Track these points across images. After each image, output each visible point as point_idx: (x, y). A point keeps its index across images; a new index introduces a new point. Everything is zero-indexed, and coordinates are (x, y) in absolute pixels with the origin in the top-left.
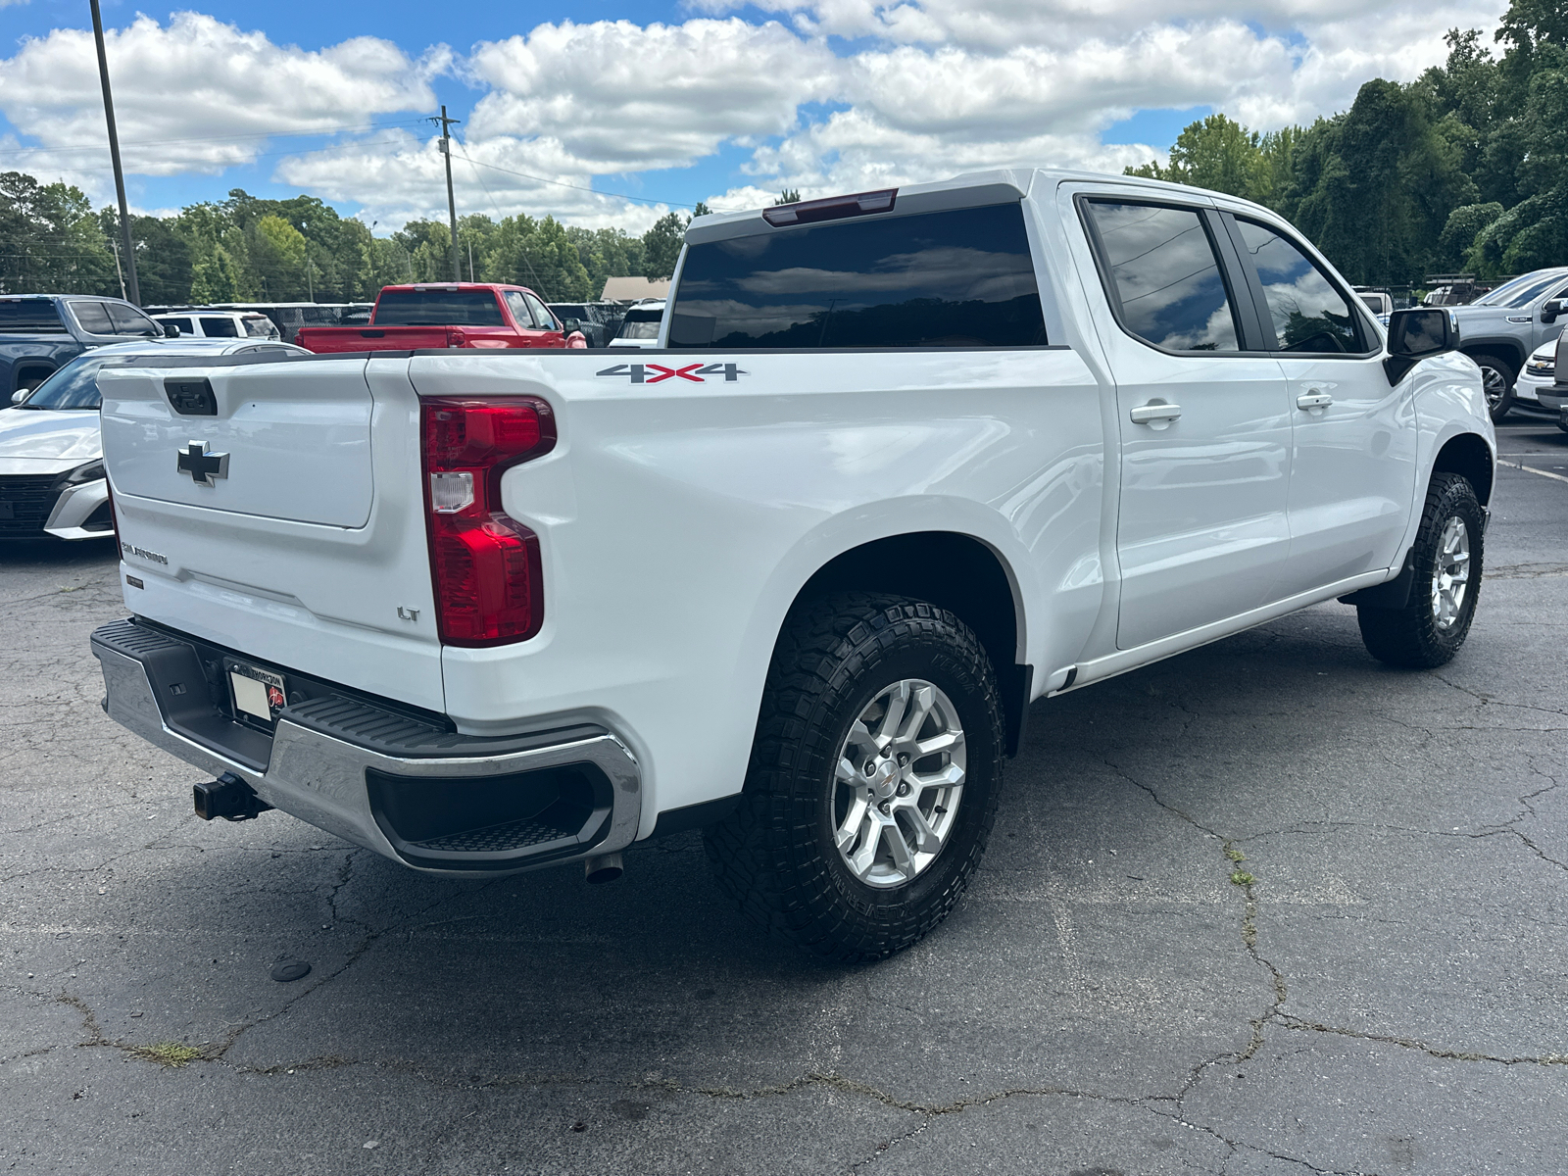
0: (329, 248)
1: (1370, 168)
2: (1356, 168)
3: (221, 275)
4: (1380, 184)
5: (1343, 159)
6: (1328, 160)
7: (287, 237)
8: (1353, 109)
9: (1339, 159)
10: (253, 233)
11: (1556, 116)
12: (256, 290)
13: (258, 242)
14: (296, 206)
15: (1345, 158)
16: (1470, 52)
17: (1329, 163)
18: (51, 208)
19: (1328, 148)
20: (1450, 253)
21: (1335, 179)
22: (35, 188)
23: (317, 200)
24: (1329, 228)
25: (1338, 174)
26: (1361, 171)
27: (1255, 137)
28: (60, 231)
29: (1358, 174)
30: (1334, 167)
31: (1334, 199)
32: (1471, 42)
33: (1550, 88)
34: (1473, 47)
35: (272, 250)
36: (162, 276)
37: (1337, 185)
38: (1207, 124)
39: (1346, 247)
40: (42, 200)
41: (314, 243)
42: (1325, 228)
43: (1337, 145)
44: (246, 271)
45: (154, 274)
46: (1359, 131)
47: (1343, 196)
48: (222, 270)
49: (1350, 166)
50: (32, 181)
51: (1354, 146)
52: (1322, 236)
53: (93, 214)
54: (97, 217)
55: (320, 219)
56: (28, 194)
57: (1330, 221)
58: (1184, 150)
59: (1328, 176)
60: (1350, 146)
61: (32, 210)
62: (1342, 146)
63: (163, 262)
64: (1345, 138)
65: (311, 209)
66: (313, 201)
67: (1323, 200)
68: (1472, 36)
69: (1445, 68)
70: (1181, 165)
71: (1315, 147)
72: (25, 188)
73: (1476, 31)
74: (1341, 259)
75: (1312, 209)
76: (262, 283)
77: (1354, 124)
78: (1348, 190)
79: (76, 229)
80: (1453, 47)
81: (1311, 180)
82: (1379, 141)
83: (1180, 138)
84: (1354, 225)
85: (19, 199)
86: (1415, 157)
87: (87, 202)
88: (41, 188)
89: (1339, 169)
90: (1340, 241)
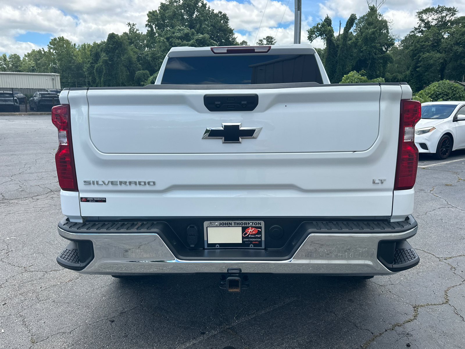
1: (114, 57)
2: (110, 57)
4: (118, 63)
5: (106, 54)
6: (102, 54)
8: (107, 40)
9: (105, 54)
11: (164, 49)
15: (107, 54)
16: (134, 29)
17: (102, 55)
19: (101, 50)
20: (137, 83)
21: (105, 60)
24: (105, 74)
25: (105, 58)
26: (112, 58)
27: (75, 45)
29: (111, 59)
30: (104, 56)
31: (105, 66)
32: (134, 27)
33: (162, 42)
34: (135, 28)
37: (105, 62)
38: (59, 39)
39: (110, 80)
42: (103, 74)
43: (104, 50)
46: (110, 47)
47: (107, 65)
49: (108, 56)
51: (108, 51)
52: (103, 76)
57: (104, 72)
58: (52, 46)
59: (103, 59)
60: (107, 51)
62: (105, 50)
64: (106, 48)
67: (102, 66)
68: (134, 25)
69: (128, 32)
70: (52, 51)
71: (97, 50)
73: (134, 24)
74: (109, 83)
75: (99, 68)
77: (108, 44)
78: (109, 63)
80: (130, 27)
81: (96, 59)
82: (116, 51)
83: (50, 42)
84: (111, 74)
86: (126, 56)
89: (105, 57)
90: (108, 78)
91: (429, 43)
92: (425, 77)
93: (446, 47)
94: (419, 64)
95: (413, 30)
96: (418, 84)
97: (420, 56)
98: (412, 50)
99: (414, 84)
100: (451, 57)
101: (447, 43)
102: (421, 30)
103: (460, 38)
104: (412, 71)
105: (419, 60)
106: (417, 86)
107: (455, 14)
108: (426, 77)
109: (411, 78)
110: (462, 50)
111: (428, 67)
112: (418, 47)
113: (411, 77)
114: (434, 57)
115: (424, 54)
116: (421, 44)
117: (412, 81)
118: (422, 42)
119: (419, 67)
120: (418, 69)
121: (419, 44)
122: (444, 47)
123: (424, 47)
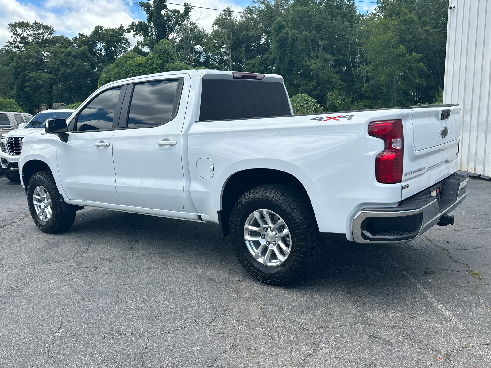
91: (33, 60)
92: (36, 99)
93: (53, 66)
94: (26, 83)
95: (7, 44)
96: (29, 107)
97: (26, 75)
98: (14, 68)
99: (24, 106)
100: (60, 78)
101: (53, 63)
102: (16, 45)
103: (66, 59)
104: (19, 92)
105: (26, 79)
106: (28, 109)
107: (52, 33)
108: (38, 99)
109: (19, 100)
110: (70, 71)
111: (37, 88)
112: (22, 64)
113: (19, 98)
114: (42, 77)
115: (29, 72)
116: (24, 61)
117: (21, 102)
118: (25, 59)
119: (26, 87)
120: (26, 90)
121: (22, 62)
122: (51, 66)
123: (28, 64)
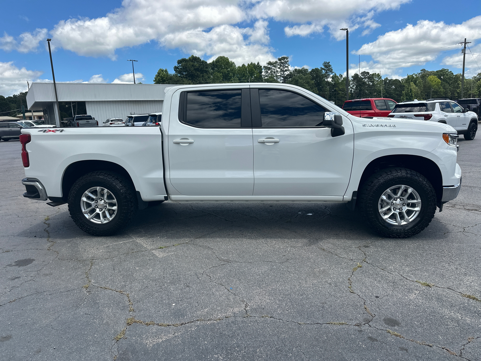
0: (449, 83)
3: (410, 94)
7: (435, 82)
10: (425, 81)
12: (423, 97)
13: (426, 83)
14: (440, 72)
18: (372, 79)
22: (369, 75)
23: (447, 69)
28: (373, 85)
35: (430, 85)
36: (397, 95)
40: (370, 77)
41: (444, 82)
44: (421, 92)
45: (395, 94)
48: (411, 92)
50: (368, 73)
53: (382, 80)
54: (383, 80)
55: (447, 75)
56: (367, 77)
61: (368, 80)
63: (398, 91)
65: (445, 72)
66: (446, 70)
72: (367, 75)
76: (426, 95)
79: (377, 84)
85: (365, 78)
87: (381, 77)
88: (370, 75)
